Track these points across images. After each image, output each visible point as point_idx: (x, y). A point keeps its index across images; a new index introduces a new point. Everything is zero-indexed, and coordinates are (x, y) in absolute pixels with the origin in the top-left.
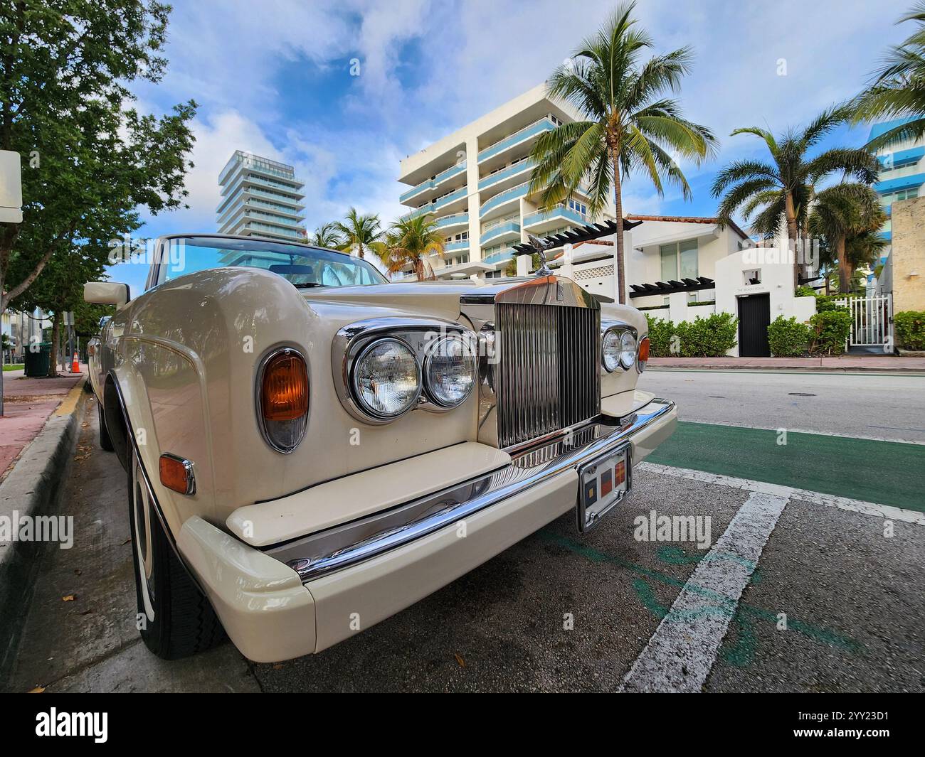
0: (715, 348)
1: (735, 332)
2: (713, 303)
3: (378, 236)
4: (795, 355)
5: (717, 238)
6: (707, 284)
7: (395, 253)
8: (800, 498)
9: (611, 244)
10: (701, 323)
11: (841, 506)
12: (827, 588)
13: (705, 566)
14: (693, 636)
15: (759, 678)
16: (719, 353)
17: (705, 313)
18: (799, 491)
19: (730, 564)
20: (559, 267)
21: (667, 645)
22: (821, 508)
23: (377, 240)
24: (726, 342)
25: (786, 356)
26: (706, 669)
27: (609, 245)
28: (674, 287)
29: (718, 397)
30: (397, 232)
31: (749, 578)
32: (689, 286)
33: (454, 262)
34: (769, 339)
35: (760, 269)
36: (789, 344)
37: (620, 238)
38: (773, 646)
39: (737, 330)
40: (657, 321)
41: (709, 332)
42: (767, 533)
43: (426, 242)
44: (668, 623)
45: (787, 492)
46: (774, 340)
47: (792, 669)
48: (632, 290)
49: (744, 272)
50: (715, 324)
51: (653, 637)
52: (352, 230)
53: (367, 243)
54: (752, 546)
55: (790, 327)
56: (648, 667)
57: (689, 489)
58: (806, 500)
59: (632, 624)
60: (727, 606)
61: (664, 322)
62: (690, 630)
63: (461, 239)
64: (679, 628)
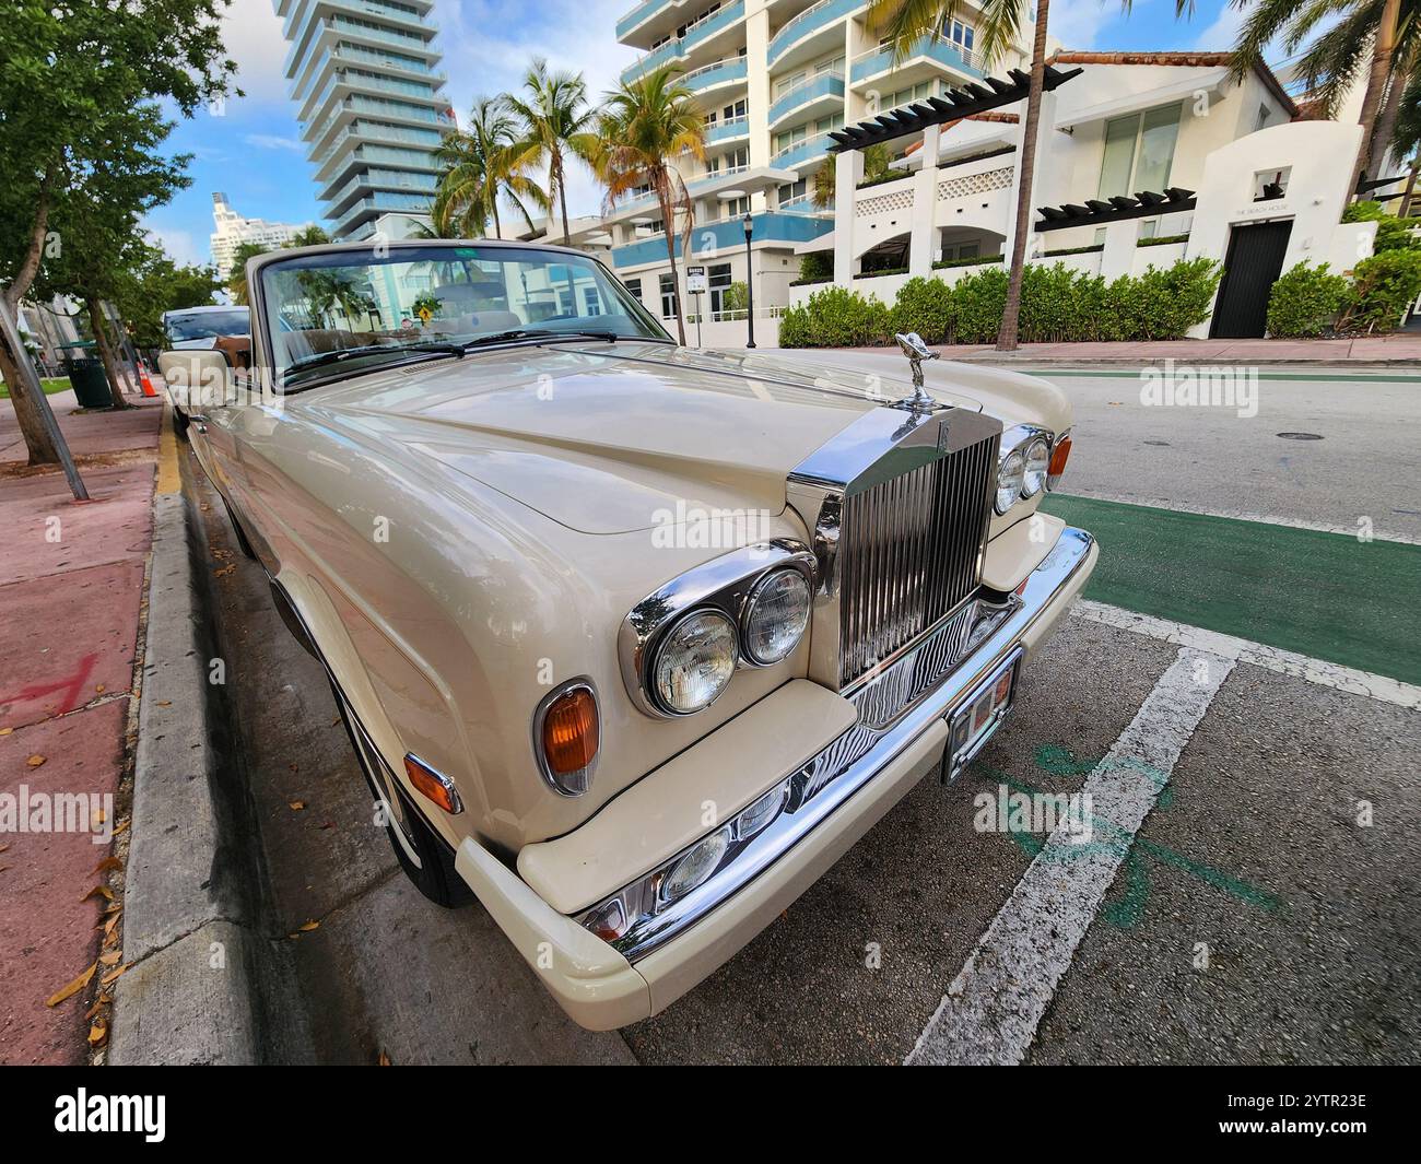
0: (1169, 325)
1: (1211, 293)
2: (1184, 239)
3: (584, 120)
4: (1309, 335)
5: (1224, 98)
6: (1181, 200)
7: (618, 158)
8: (1252, 660)
9: (1014, 120)
10: (1154, 279)
11: (1310, 676)
12: (1257, 817)
13: (1098, 778)
14: (1069, 885)
15: (1144, 944)
16: (1174, 333)
17: (1164, 259)
18: (1254, 645)
19: (1132, 775)
20: (913, 174)
21: (1035, 897)
22: (1279, 680)
23: (582, 130)
24: (1193, 313)
25: (1291, 336)
26: (1080, 931)
27: (1010, 122)
28: (1121, 209)
29: (1159, 444)
30: (617, 109)
31: (1155, 799)
32: (1149, 205)
33: (723, 167)
34: (1268, 307)
35: (1289, 168)
36: (1303, 316)
37: (1033, 110)
38: (1170, 901)
39: (1217, 291)
40: (1077, 277)
41: (1165, 295)
42: (1191, 723)
43: (672, 131)
44: (1039, 865)
45: (1234, 647)
46: (1280, 307)
47: (1188, 934)
48: (1041, 218)
49: (1257, 175)
50: (1179, 282)
51: (1019, 886)
52: (539, 112)
53: (565, 136)
54: (1167, 746)
55: (1314, 283)
56: (1010, 927)
57: (1090, 641)
58: (1261, 663)
59: (994, 865)
60: (1118, 842)
61: (1088, 279)
62: (1066, 877)
63: (734, 117)
64: (1052, 873)
